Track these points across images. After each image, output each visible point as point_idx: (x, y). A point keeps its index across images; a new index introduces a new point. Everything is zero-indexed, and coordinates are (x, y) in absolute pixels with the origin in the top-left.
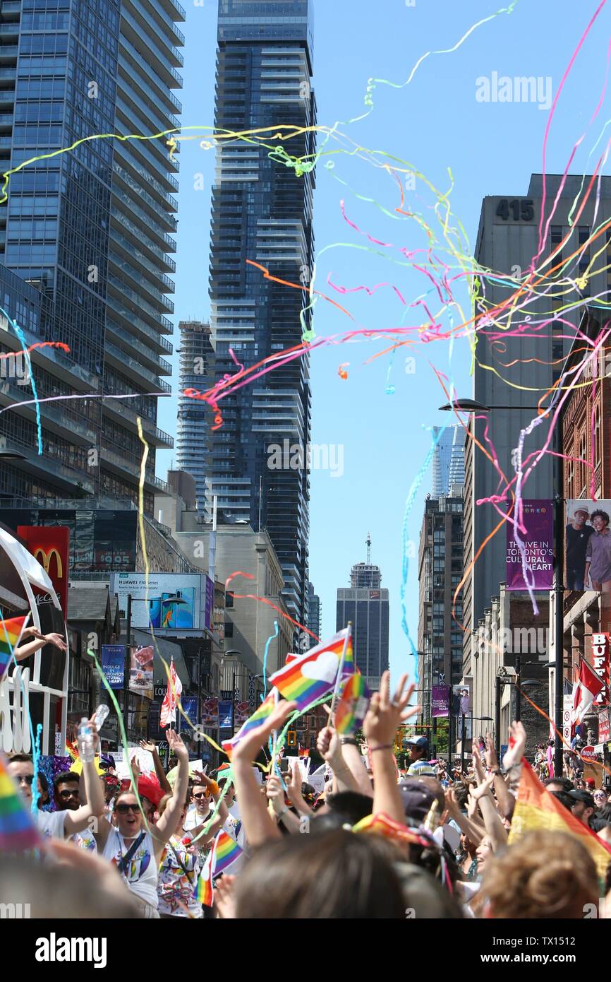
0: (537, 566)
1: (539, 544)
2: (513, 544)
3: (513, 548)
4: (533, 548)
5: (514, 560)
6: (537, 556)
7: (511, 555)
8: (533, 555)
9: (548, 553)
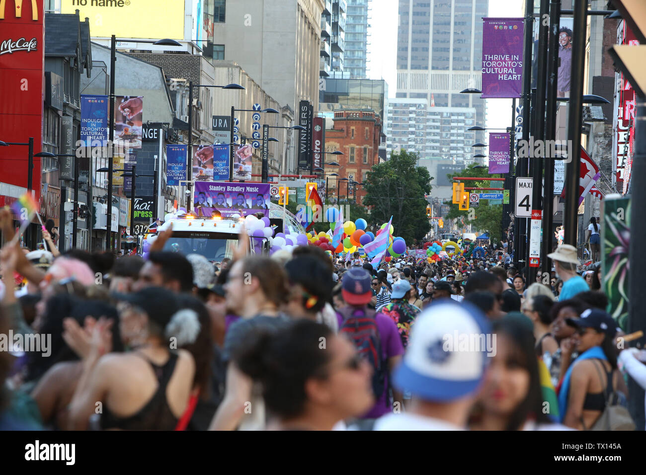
0: (508, 77)
1: (510, 57)
2: (488, 57)
3: (488, 60)
4: (505, 61)
5: (488, 71)
6: (508, 68)
7: (486, 67)
8: (505, 67)
9: (518, 65)
